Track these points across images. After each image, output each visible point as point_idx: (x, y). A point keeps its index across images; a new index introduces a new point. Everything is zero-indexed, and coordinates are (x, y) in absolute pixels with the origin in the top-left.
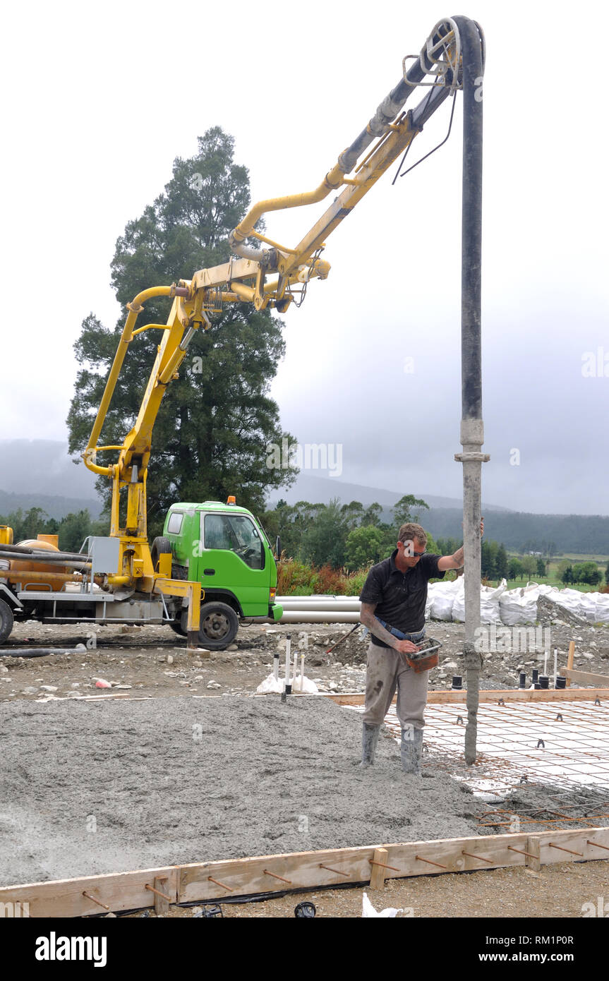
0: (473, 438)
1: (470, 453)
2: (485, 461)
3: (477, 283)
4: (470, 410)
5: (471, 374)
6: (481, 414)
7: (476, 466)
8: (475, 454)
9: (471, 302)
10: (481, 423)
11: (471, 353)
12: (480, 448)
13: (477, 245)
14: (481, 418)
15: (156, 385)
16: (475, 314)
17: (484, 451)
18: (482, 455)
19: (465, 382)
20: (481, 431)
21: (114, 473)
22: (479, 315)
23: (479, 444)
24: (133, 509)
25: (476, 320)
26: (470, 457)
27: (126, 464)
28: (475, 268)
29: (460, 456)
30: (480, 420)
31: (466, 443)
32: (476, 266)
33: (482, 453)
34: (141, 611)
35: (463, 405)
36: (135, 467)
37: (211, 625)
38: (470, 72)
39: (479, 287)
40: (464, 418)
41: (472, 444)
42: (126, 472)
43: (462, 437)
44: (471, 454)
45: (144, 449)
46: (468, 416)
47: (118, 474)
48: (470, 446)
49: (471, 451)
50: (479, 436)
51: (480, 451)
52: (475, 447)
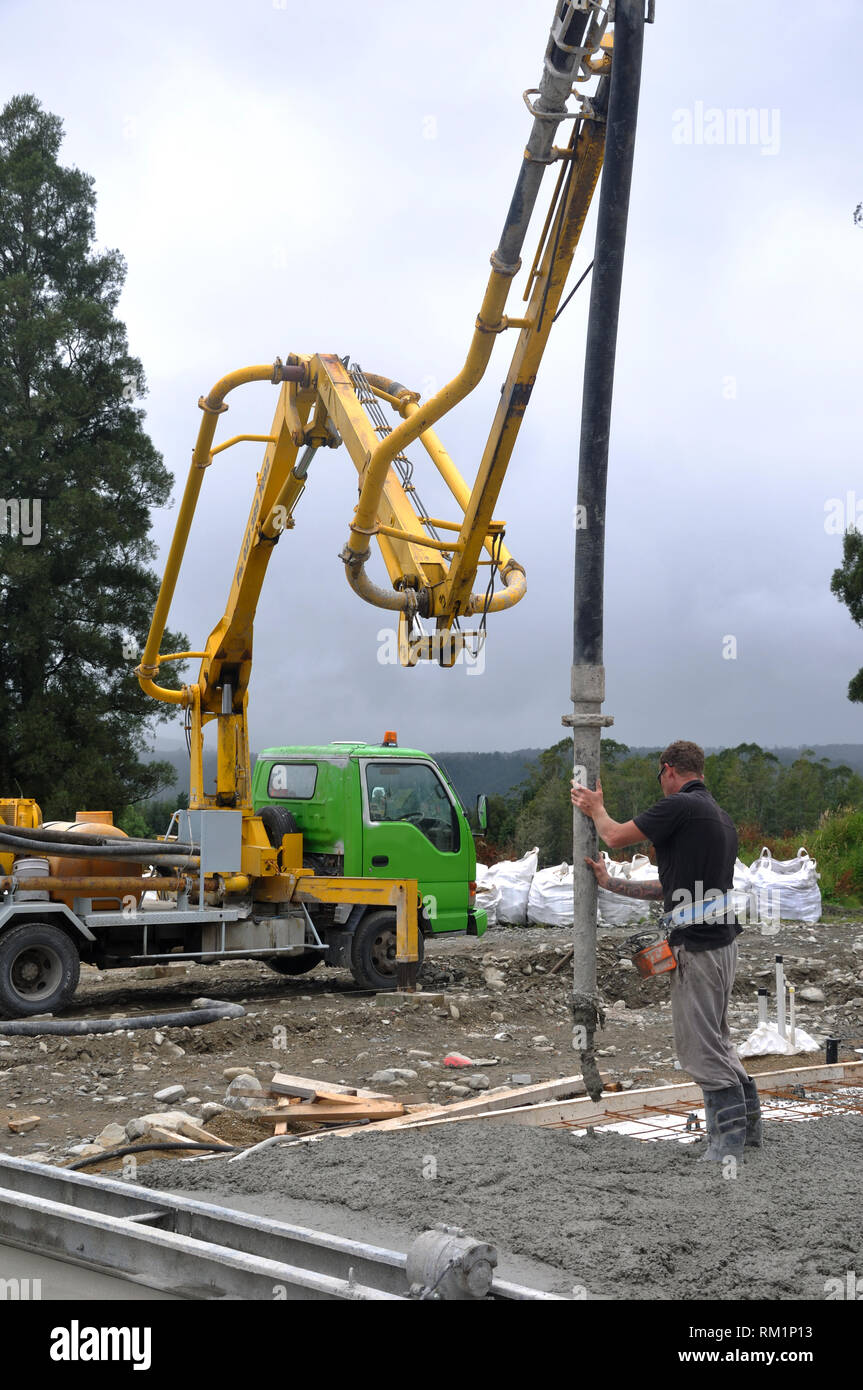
0: (589, 694)
1: (585, 715)
2: (606, 726)
3: (602, 463)
4: (586, 652)
5: (588, 599)
6: (601, 658)
7: (594, 735)
8: (591, 718)
9: (591, 491)
10: (602, 671)
11: (589, 567)
12: (600, 708)
13: (604, 406)
14: (602, 664)
15: (257, 542)
16: (596, 509)
17: (605, 711)
18: (602, 719)
19: (579, 609)
20: (601, 684)
21: (192, 699)
22: (602, 511)
23: (597, 702)
24: (227, 761)
25: (598, 519)
26: (584, 721)
27: (211, 681)
28: (600, 440)
29: (570, 719)
30: (598, 667)
31: (579, 700)
32: (602, 437)
33: (601, 716)
34: (272, 935)
35: (576, 643)
36: (227, 687)
37: (385, 952)
38: (616, 134)
39: (604, 468)
40: (577, 662)
41: (587, 702)
42: (212, 698)
43: (574, 690)
44: (586, 717)
45: (241, 653)
46: (582, 660)
47: (198, 701)
48: (586, 704)
49: (585, 713)
50: (597, 691)
51: (599, 712)
52: (592, 707)
